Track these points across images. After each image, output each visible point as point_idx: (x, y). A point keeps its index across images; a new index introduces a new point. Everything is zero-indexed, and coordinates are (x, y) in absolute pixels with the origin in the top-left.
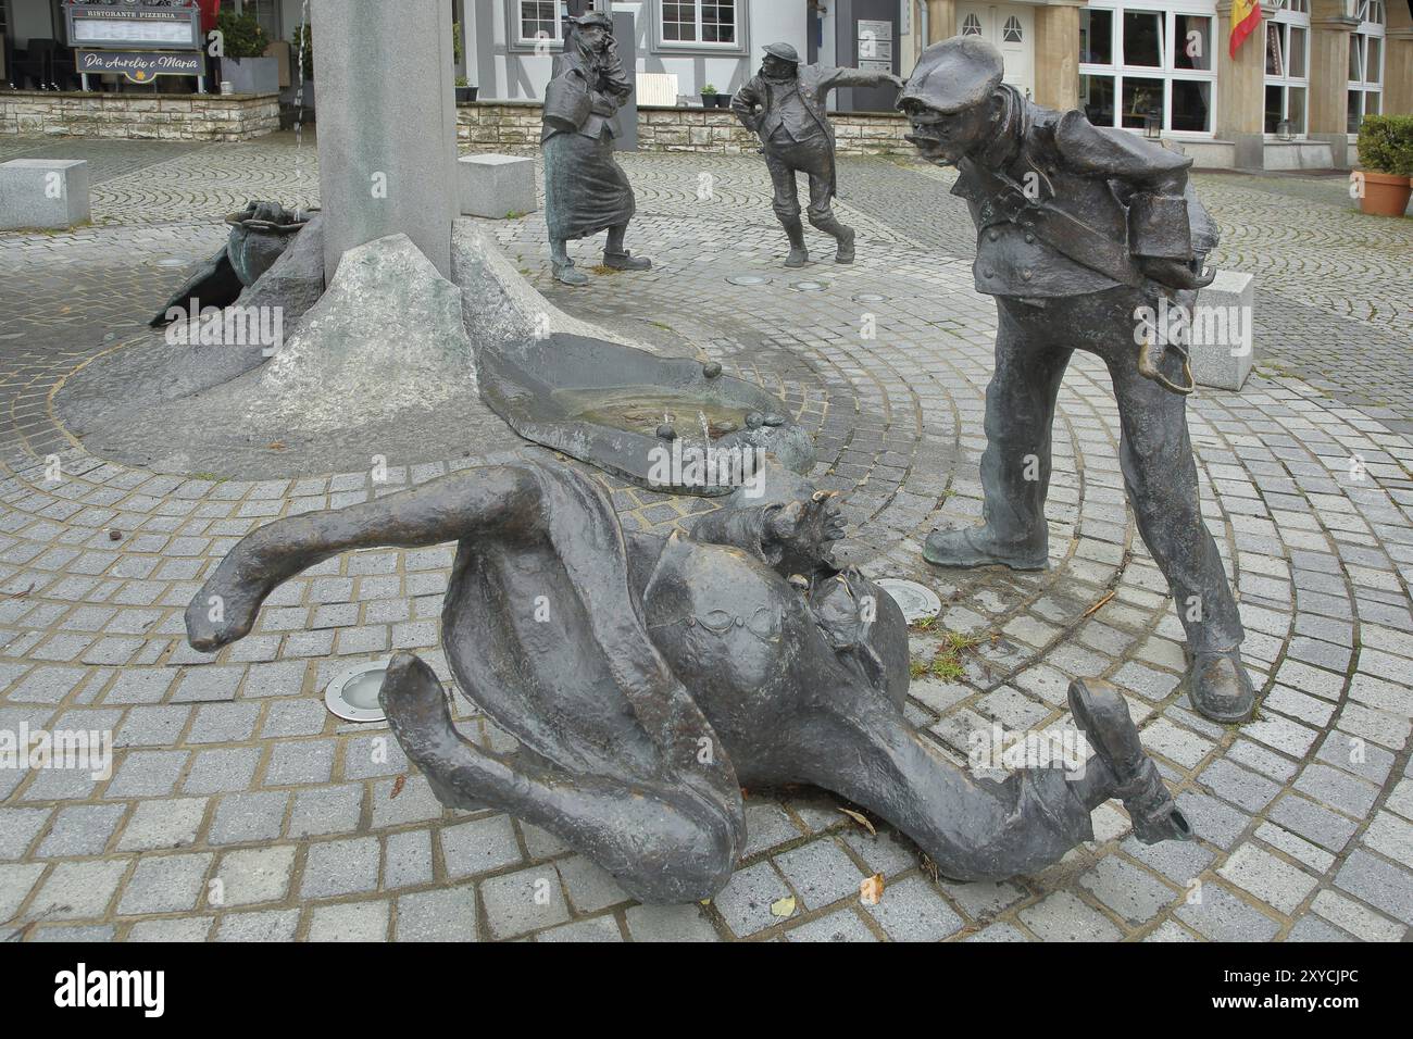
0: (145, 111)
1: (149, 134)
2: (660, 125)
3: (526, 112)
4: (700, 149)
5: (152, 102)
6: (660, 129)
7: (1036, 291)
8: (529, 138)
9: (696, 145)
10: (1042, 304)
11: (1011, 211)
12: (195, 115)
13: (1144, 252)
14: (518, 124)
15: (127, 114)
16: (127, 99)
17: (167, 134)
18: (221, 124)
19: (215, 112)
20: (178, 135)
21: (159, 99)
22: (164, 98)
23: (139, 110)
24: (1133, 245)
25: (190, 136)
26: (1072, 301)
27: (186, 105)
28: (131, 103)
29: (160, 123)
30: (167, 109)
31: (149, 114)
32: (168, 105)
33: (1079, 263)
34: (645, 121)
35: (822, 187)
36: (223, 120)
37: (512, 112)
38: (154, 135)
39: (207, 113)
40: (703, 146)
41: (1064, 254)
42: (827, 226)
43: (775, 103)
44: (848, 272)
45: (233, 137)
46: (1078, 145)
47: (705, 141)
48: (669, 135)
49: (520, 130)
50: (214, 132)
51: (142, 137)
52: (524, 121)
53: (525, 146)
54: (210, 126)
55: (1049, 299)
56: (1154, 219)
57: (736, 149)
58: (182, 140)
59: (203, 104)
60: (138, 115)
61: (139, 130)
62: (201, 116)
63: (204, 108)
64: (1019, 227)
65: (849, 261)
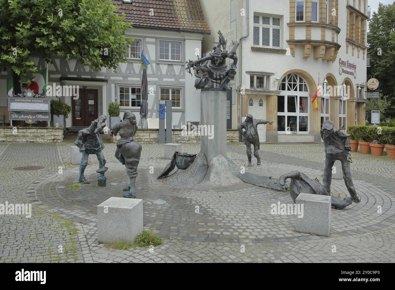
0: (32, 133)
1: (33, 141)
2: (177, 135)
3: (142, 131)
4: (186, 142)
5: (35, 130)
6: (176, 136)
7: (335, 152)
8: (143, 140)
9: (185, 141)
10: (335, 154)
11: (332, 142)
12: (48, 134)
13: (346, 147)
14: (140, 135)
15: (26, 134)
16: (26, 129)
17: (39, 140)
18: (56, 137)
19: (54, 133)
20: (42, 140)
21: (37, 129)
22: (39, 128)
23: (30, 132)
24: (344, 146)
25: (46, 141)
26: (338, 153)
27: (45, 131)
28: (28, 130)
29: (37, 137)
30: (40, 132)
31: (33, 134)
32: (40, 131)
33: (339, 148)
34: (173, 134)
35: (257, 147)
36: (57, 135)
37: (139, 132)
38: (35, 141)
39: (52, 133)
40: (187, 141)
41: (338, 147)
42: (257, 156)
43: (249, 128)
44: (259, 167)
45: (59, 141)
46: (340, 133)
47: (188, 140)
48: (179, 138)
49: (141, 137)
50: (54, 140)
51: (31, 142)
52: (142, 134)
53: (142, 142)
54: (53, 138)
55: (336, 153)
56: (347, 142)
57: (195, 142)
58: (44, 142)
59: (51, 130)
60: (29, 134)
61: (30, 139)
62: (50, 134)
63: (51, 132)
64: (332, 144)
65: (260, 165)
